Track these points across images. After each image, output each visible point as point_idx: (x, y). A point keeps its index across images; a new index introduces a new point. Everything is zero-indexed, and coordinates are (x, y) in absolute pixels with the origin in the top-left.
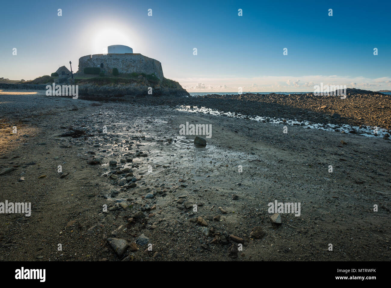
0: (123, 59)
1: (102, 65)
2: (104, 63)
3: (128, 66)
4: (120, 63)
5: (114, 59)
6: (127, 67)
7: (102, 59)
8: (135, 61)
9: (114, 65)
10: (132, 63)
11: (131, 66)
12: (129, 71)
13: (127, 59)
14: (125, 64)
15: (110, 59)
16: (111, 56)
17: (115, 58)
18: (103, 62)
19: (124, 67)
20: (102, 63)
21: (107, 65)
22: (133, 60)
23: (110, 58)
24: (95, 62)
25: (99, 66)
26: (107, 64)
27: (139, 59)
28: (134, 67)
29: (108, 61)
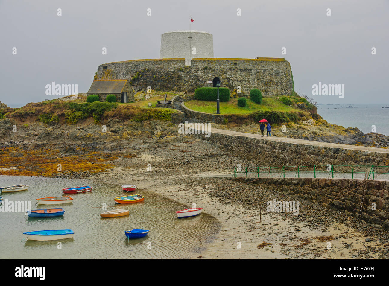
0: (258, 71)
1: (216, 81)
2: (221, 79)
3: (267, 84)
4: (253, 77)
5: (240, 70)
6: (265, 84)
7: (217, 70)
8: (278, 74)
9: (242, 81)
10: (273, 76)
11: (272, 83)
12: (269, 92)
13: (265, 70)
14: (262, 79)
15: (234, 70)
16: (236, 64)
17: (242, 67)
18: (220, 75)
19: (260, 84)
20: (217, 76)
21: (229, 81)
22: (275, 71)
23: (235, 68)
24: (200, 74)
25: (211, 82)
26: (227, 78)
27: (285, 68)
28: (277, 85)
29: (229, 73)
